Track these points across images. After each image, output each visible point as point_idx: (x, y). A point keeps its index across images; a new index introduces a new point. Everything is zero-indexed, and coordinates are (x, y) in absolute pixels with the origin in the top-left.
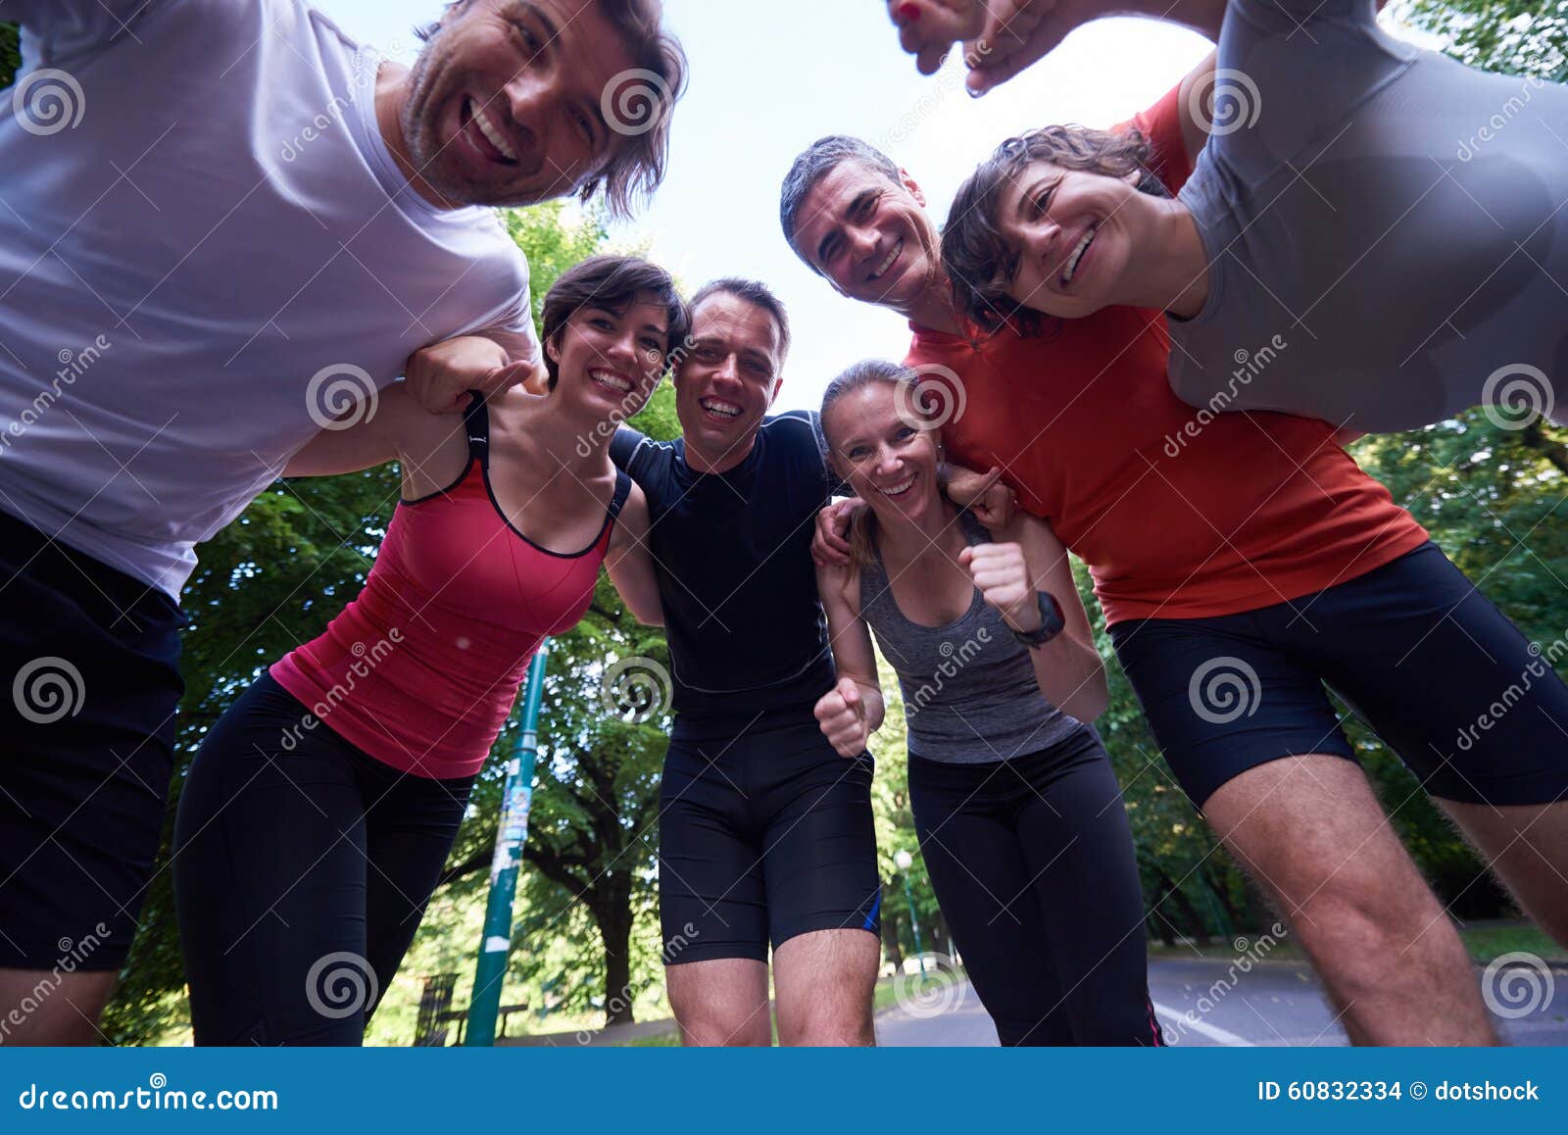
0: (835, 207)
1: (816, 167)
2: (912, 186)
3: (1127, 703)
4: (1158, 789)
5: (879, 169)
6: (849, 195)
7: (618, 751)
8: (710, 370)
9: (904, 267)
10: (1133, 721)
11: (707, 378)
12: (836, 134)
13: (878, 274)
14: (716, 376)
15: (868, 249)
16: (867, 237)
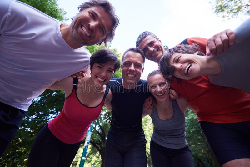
0: (146, 43)
1: (143, 36)
2: (160, 41)
3: (194, 128)
4: (199, 143)
5: (155, 37)
6: (149, 41)
7: (106, 127)
8: (128, 68)
9: (158, 55)
10: (195, 131)
11: (128, 69)
12: (148, 31)
13: (153, 55)
14: (129, 69)
15: (152, 51)
16: (152, 49)
